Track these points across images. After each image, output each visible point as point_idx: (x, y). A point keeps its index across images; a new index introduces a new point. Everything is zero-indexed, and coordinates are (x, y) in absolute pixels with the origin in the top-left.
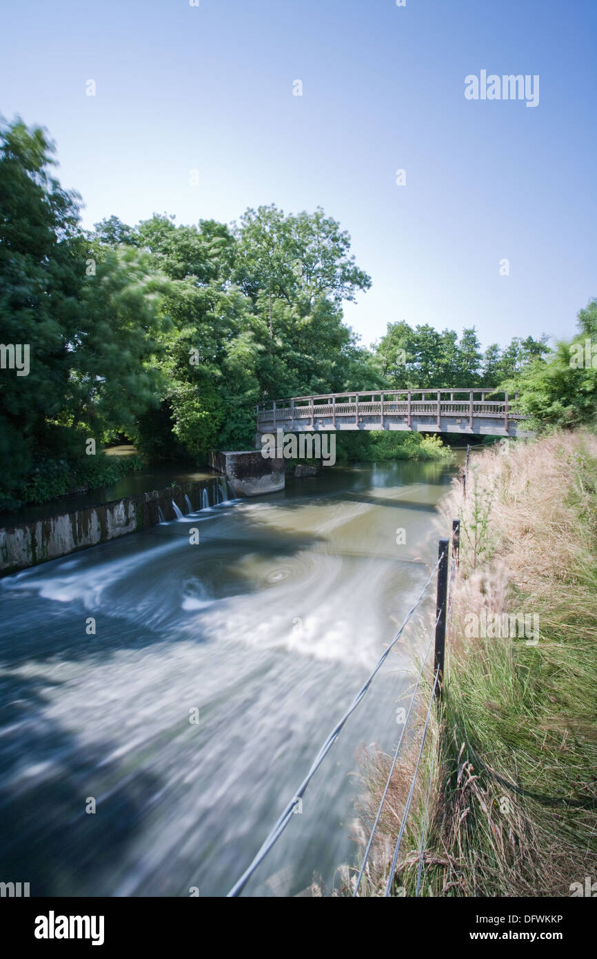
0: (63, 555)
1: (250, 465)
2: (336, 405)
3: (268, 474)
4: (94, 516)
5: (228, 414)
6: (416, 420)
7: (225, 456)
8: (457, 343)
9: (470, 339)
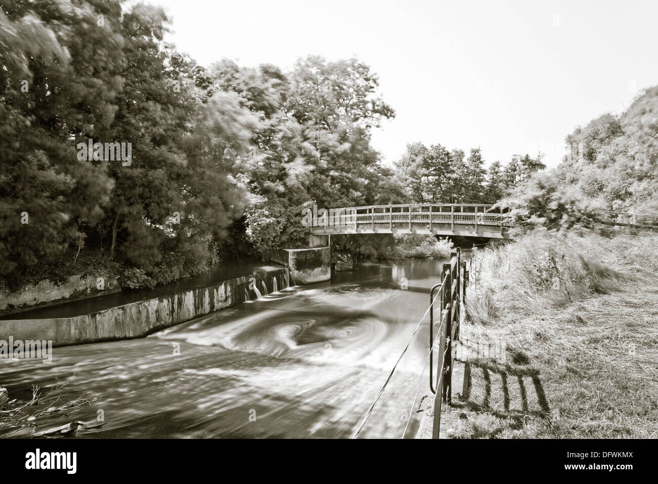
0: (189, 320)
1: (306, 259)
2: (375, 214)
3: (319, 267)
4: (207, 293)
5: (288, 220)
6: (436, 226)
7: (288, 252)
8: (465, 160)
9: (476, 158)
